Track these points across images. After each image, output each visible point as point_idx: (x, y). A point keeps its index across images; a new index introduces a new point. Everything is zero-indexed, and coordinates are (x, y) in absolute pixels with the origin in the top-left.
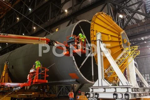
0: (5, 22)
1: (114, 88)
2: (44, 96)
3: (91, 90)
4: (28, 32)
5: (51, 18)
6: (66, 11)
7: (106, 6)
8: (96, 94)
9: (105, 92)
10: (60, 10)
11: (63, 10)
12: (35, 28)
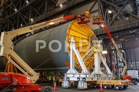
0: (2, 12)
1: (79, 74)
2: (43, 80)
3: (66, 75)
4: (26, 23)
5: (47, 11)
6: (61, 5)
7: (97, 2)
8: (68, 78)
9: (74, 77)
10: (56, 4)
11: (58, 4)
12: (32, 20)
